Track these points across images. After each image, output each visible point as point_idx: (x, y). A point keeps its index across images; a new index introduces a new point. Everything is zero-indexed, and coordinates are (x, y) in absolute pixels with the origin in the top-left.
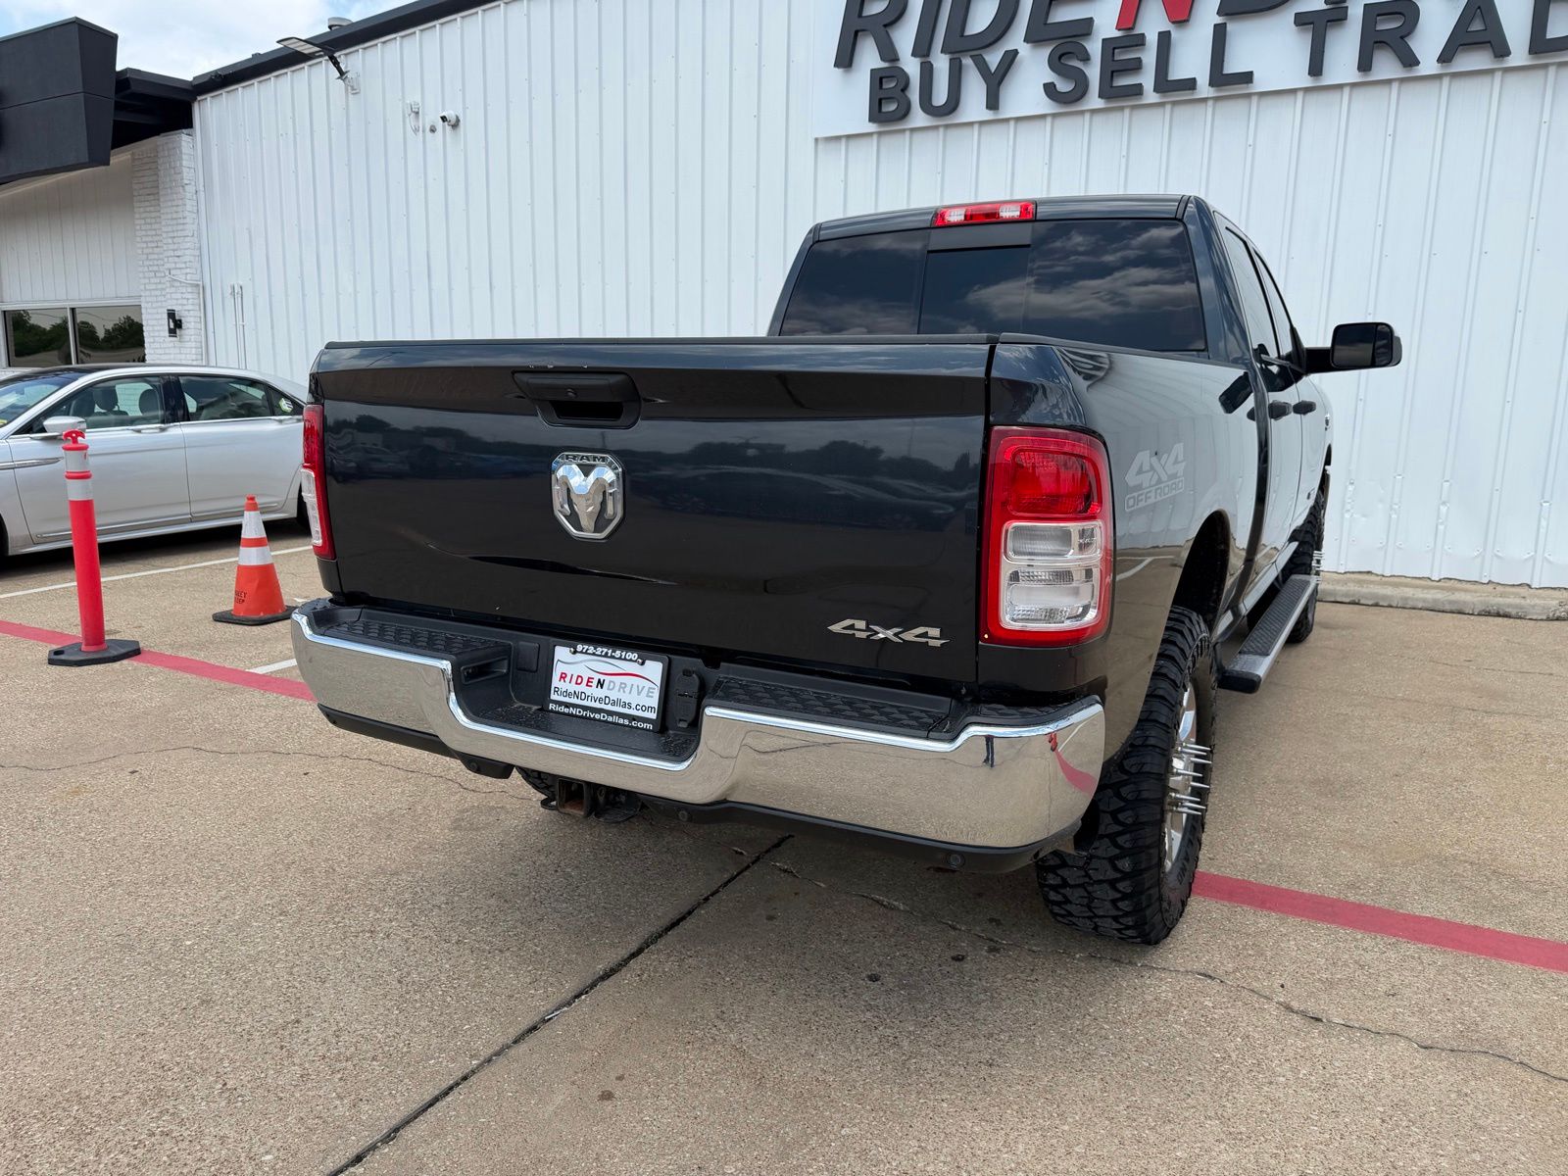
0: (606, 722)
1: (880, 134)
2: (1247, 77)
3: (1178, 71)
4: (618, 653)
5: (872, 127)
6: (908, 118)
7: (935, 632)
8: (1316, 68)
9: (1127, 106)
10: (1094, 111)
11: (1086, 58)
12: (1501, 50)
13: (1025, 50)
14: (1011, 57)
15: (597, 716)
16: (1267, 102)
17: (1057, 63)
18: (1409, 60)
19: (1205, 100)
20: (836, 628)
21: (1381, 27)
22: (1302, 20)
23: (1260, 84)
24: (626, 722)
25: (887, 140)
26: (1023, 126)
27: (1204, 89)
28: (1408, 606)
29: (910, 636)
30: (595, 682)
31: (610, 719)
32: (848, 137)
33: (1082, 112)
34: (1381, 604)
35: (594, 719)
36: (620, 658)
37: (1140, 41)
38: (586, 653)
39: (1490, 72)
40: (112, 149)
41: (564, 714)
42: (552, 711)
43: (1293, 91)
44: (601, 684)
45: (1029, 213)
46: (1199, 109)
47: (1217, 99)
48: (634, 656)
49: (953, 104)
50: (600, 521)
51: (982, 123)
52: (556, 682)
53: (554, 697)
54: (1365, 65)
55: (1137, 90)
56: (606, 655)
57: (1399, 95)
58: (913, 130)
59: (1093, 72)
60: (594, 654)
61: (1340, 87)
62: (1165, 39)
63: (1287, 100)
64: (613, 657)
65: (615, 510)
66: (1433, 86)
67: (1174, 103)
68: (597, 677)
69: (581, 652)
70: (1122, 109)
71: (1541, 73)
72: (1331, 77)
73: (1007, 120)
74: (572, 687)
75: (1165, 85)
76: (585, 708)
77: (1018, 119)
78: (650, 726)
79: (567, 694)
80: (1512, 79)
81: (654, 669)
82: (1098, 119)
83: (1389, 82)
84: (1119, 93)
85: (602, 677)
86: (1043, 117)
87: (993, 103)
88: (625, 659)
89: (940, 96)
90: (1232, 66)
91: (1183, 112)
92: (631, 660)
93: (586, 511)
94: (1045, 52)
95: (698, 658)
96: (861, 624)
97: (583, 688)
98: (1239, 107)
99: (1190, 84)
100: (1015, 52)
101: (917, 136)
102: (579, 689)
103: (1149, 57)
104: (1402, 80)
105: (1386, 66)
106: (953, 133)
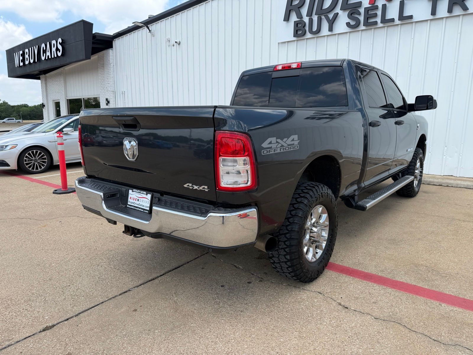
0: (139, 210)
1: (297, 40)
2: (411, 17)
3: (389, 16)
4: (142, 192)
5: (295, 39)
6: (305, 36)
7: (206, 187)
8: (434, 13)
9: (373, 28)
10: (362, 30)
11: (360, 14)
13: (341, 13)
14: (336, 15)
15: (137, 209)
16: (418, 24)
17: (350, 16)
18: (465, 8)
19: (398, 25)
20: (185, 186)
23: (415, 19)
24: (143, 211)
25: (299, 42)
26: (340, 36)
27: (397, 22)
28: (458, 187)
29: (201, 188)
30: (137, 199)
32: (288, 42)
33: (359, 31)
34: (449, 186)
35: (136, 210)
36: (142, 193)
37: (377, 8)
38: (135, 192)
40: (91, 55)
41: (130, 208)
42: (128, 207)
43: (427, 21)
44: (138, 200)
45: (300, 67)
46: (396, 27)
47: (401, 24)
48: (145, 193)
49: (319, 30)
50: (134, 156)
51: (328, 36)
52: (129, 200)
53: (129, 203)
54: (450, 11)
55: (376, 23)
56: (139, 193)
57: (462, 20)
58: (307, 39)
59: (362, 18)
60: (137, 192)
61: (442, 18)
62: (384, 7)
63: (425, 23)
64: (141, 193)
65: (136, 153)
67: (388, 26)
68: (138, 198)
70: (371, 29)
72: (439, 15)
73: (335, 34)
74: (132, 201)
75: (384, 21)
76: (134, 207)
77: (339, 34)
78: (147, 212)
79: (132, 203)
81: (149, 196)
82: (364, 33)
83: (459, 16)
84: (369, 23)
85: (139, 198)
86: (347, 33)
87: (331, 29)
88: (143, 194)
89: (315, 28)
90: (406, 13)
91: (391, 29)
92: (144, 194)
93: (130, 153)
94: (347, 13)
95: (159, 193)
96: (190, 185)
97: (134, 201)
98: (409, 26)
99: (393, 20)
100: (338, 14)
101: (309, 41)
103: (379, 13)
104: (464, 15)
105: (457, 10)
106: (319, 39)
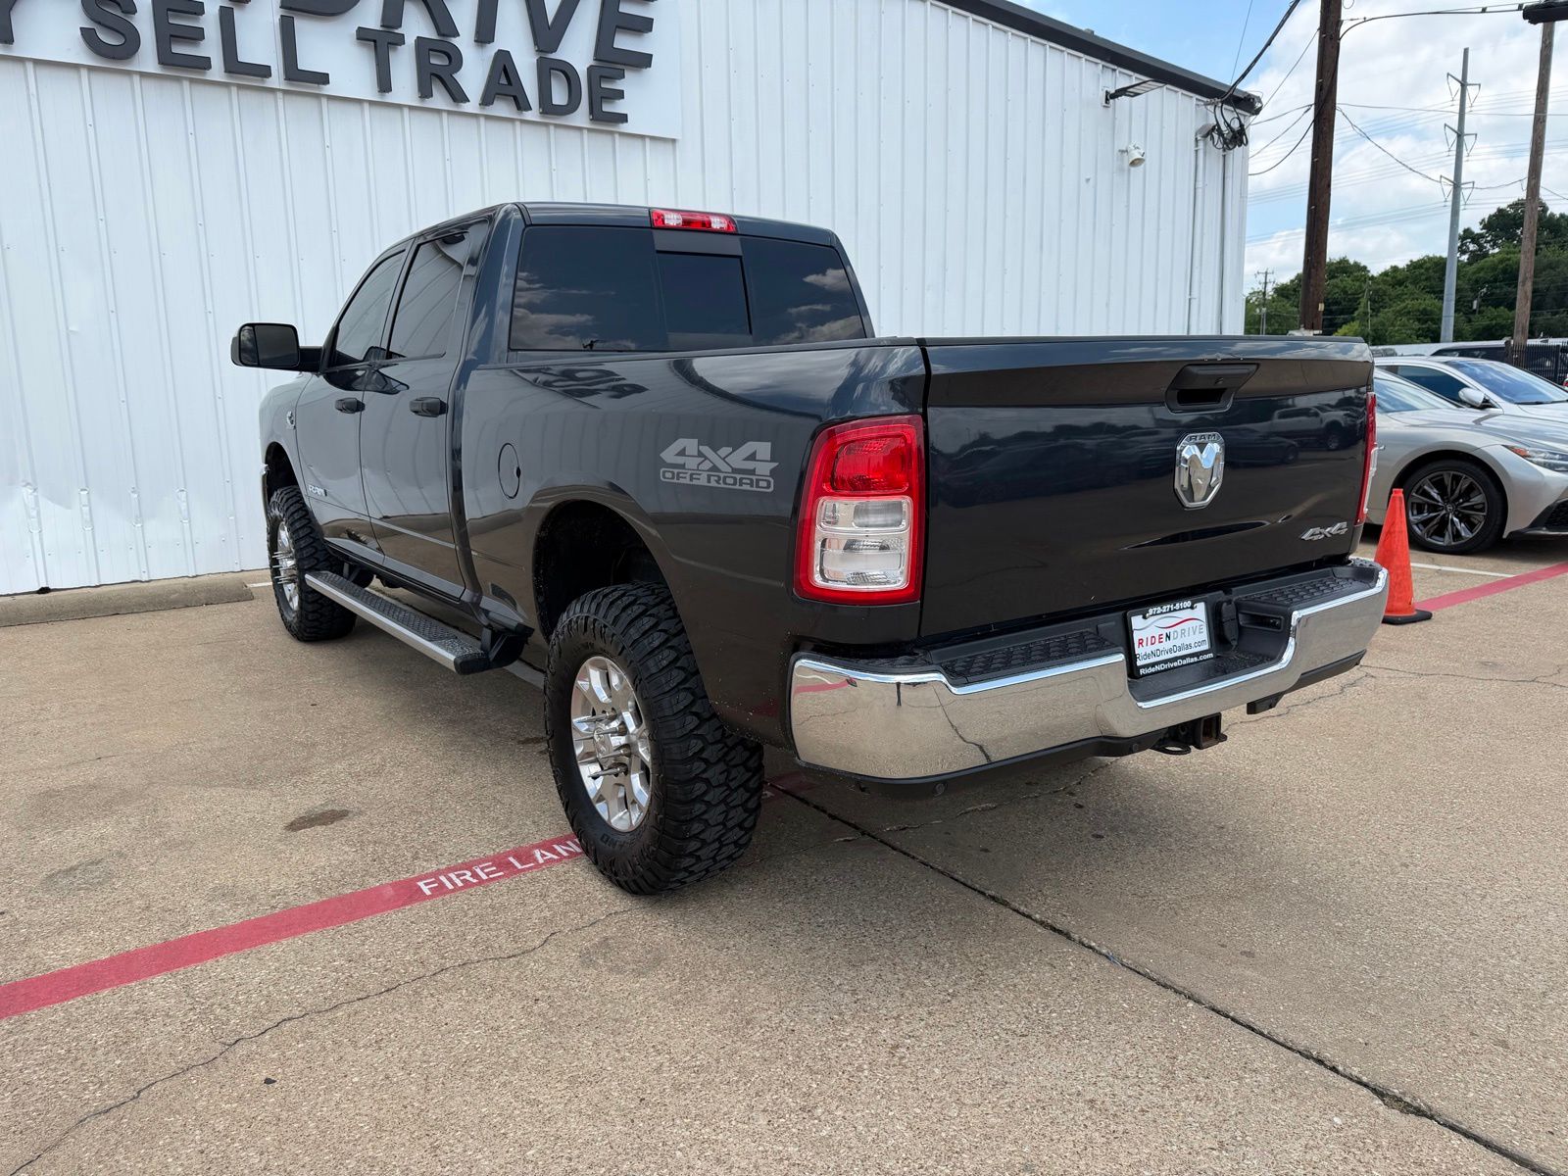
0: (1183, 665)
4: (1177, 606)
7: (1344, 525)
9: (186, 78)
10: (143, 75)
11: (132, 9)
12: (521, 104)
15: (1175, 664)
16: (336, 107)
17: (92, 7)
18: (458, 95)
19: (272, 91)
20: (1306, 536)
21: (433, 61)
22: (364, 36)
23: (334, 88)
24: (1196, 659)
26: (45, 73)
27: (276, 80)
29: (1334, 531)
30: (1164, 636)
31: (1185, 662)
33: (129, 73)
35: (1175, 668)
36: (1180, 609)
37: (198, 9)
38: (1156, 614)
39: (512, 120)
41: (1152, 674)
42: (1144, 676)
43: (359, 101)
44: (1168, 637)
46: (268, 98)
47: (285, 92)
48: (1188, 604)
52: (1137, 650)
53: (1139, 663)
55: (204, 64)
56: (1170, 611)
57: (449, 126)
59: (145, 28)
60: (1162, 613)
61: (399, 106)
62: (226, 15)
63: (354, 109)
64: (1175, 610)
66: (473, 122)
67: (240, 87)
68: (1164, 632)
69: (1153, 615)
70: (178, 79)
71: (542, 130)
72: (398, 96)
73: (21, 60)
74: (1149, 649)
75: (234, 66)
76: (1165, 662)
77: (37, 62)
78: (1211, 655)
79: (1148, 656)
80: (527, 129)
81: (1200, 609)
82: (149, 84)
83: (439, 111)
84: (180, 61)
85: (1167, 631)
86: (76, 67)
88: (1184, 609)
90: (305, 63)
91: (251, 99)
92: (1187, 608)
96: (1317, 530)
97: (1157, 646)
98: (309, 105)
99: (264, 71)
102: (1153, 648)
103: (211, 29)
104: (449, 112)
